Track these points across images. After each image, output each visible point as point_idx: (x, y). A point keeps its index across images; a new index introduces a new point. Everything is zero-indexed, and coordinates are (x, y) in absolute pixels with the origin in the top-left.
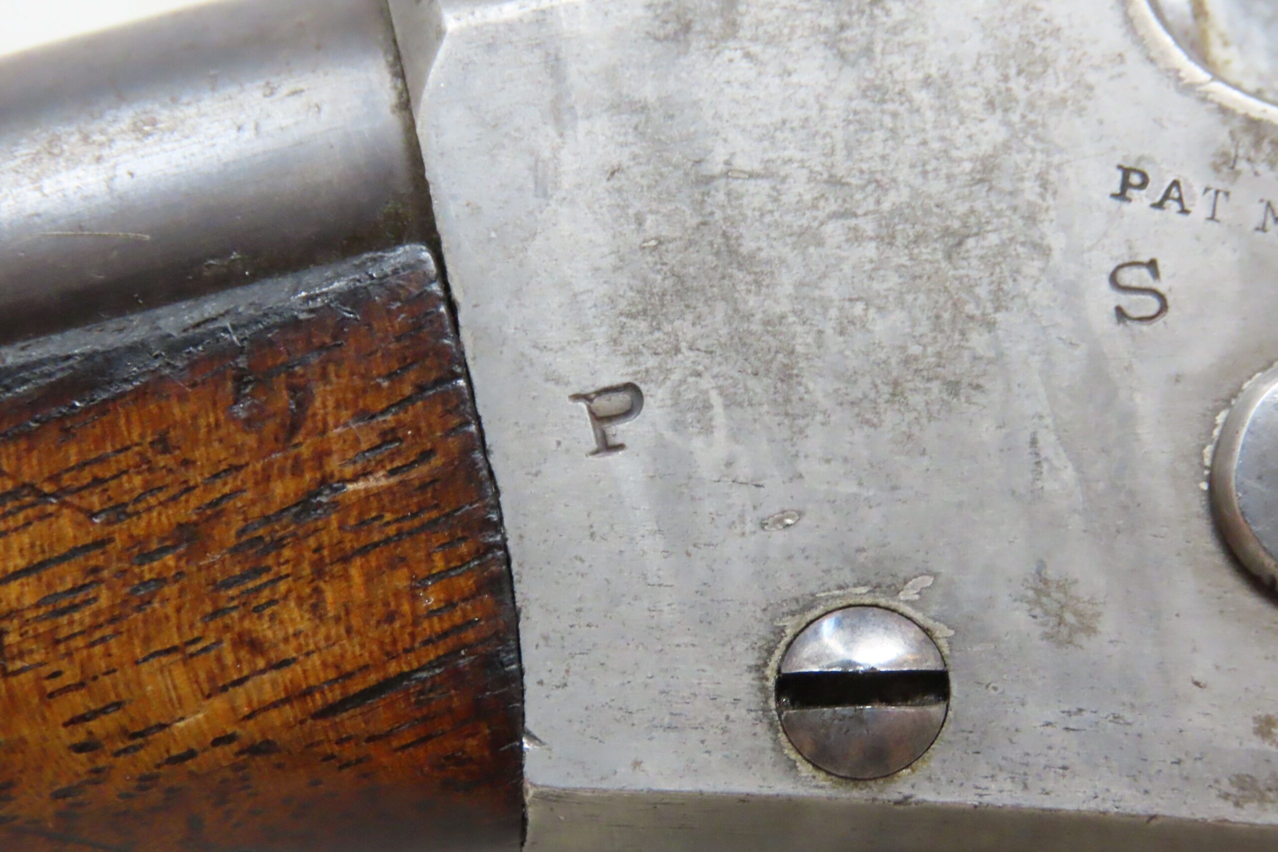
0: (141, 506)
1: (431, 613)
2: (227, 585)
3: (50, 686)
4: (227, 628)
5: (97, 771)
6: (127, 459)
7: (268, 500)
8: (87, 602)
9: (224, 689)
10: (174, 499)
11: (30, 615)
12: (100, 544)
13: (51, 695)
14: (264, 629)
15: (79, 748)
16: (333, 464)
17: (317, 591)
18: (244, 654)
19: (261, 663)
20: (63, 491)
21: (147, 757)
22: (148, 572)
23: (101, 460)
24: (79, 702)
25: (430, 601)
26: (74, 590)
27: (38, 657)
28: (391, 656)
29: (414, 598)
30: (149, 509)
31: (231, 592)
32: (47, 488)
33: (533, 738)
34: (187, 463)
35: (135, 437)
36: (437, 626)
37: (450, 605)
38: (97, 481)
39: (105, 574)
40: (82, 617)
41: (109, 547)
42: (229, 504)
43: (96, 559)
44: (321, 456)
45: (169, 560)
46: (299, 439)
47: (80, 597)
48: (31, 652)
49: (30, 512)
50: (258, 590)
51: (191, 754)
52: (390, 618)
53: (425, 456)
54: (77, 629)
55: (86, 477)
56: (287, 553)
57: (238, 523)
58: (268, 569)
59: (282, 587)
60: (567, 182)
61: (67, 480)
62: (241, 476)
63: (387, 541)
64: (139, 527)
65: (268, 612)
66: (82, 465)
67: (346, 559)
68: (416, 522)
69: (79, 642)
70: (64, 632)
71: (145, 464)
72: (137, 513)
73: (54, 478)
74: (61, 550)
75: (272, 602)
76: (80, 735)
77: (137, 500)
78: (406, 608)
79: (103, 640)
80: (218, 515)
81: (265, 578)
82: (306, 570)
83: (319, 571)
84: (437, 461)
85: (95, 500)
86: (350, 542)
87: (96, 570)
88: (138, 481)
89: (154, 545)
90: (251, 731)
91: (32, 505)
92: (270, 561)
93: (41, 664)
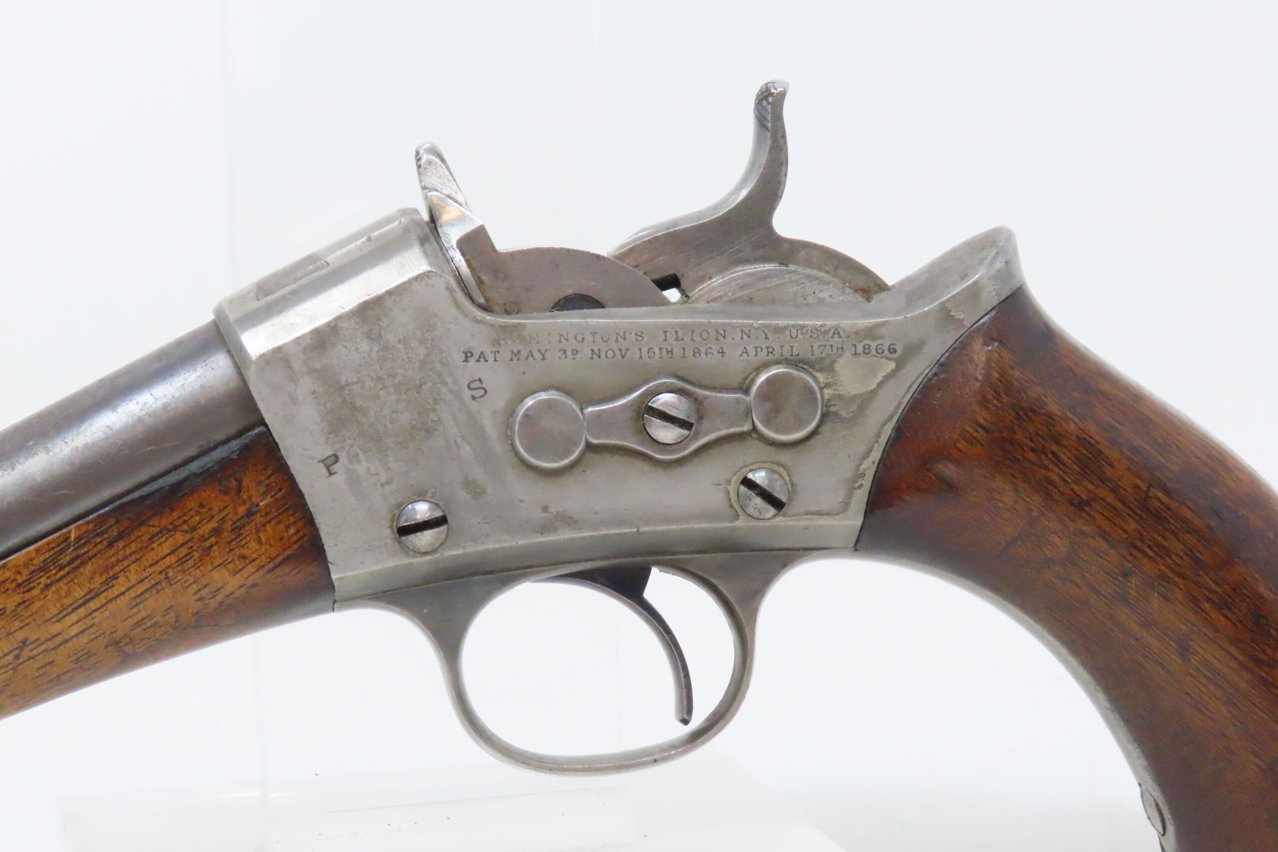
0: (200, 525)
1: (293, 535)
2: (232, 541)
3: (186, 585)
4: (235, 554)
5: (205, 605)
6: (192, 513)
7: (237, 514)
8: (191, 558)
9: (239, 571)
10: (210, 520)
11: (174, 566)
12: (190, 540)
13: (187, 587)
14: (245, 552)
15: (198, 600)
16: (255, 499)
17: (259, 537)
18: (242, 560)
19: (247, 562)
20: (176, 527)
21: (220, 597)
22: (207, 544)
23: (185, 515)
24: (195, 587)
25: (292, 531)
26: (186, 555)
27: (180, 577)
28: (285, 550)
29: (287, 531)
30: (203, 525)
31: (233, 543)
32: (170, 527)
33: (331, 563)
34: (210, 509)
35: (193, 506)
36: (295, 538)
37: (298, 531)
38: (185, 522)
39: (195, 548)
40: (191, 562)
41: (194, 540)
42: (227, 518)
43: (191, 544)
44: (250, 498)
45: (213, 539)
46: (241, 494)
47: (188, 557)
48: (177, 577)
49: (167, 536)
50: (241, 541)
51: (232, 593)
52: (281, 539)
53: (280, 490)
54: (190, 566)
55: (181, 521)
56: (247, 528)
57: (230, 523)
58: (242, 534)
59: (248, 538)
60: (300, 398)
61: (176, 523)
62: (228, 509)
63: (276, 517)
64: (201, 532)
65: (245, 546)
66: (178, 518)
67: (264, 525)
68: (282, 510)
69: (192, 569)
70: (186, 568)
71: (198, 513)
72: (199, 528)
73: (172, 523)
74: (179, 545)
75: (246, 543)
76: (198, 596)
77: (199, 523)
78: (286, 535)
79: (199, 567)
80: (224, 522)
81: (242, 537)
82: (254, 531)
83: (257, 531)
84: (284, 491)
85: (185, 527)
86: (265, 520)
87: (191, 548)
88: (197, 518)
89: (207, 536)
90: (250, 581)
91: (167, 533)
92: (242, 532)
93: (181, 579)
